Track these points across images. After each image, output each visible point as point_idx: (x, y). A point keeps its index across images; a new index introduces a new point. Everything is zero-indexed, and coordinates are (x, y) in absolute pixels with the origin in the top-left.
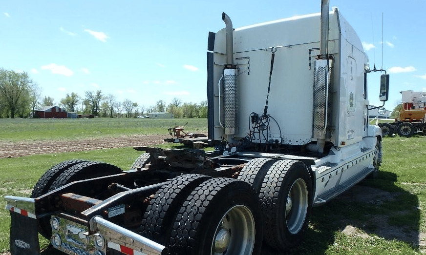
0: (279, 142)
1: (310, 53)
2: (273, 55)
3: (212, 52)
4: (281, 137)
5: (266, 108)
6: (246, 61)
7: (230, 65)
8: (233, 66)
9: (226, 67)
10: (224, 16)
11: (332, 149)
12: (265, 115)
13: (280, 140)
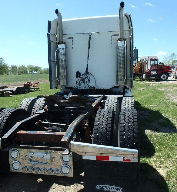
0: (95, 88)
1: (111, 37)
2: (90, 38)
3: (49, 33)
4: (96, 85)
5: (87, 68)
6: (71, 40)
7: (61, 42)
8: (64, 43)
9: (59, 43)
10: (57, 11)
11: (126, 90)
12: (87, 73)
13: (96, 87)
